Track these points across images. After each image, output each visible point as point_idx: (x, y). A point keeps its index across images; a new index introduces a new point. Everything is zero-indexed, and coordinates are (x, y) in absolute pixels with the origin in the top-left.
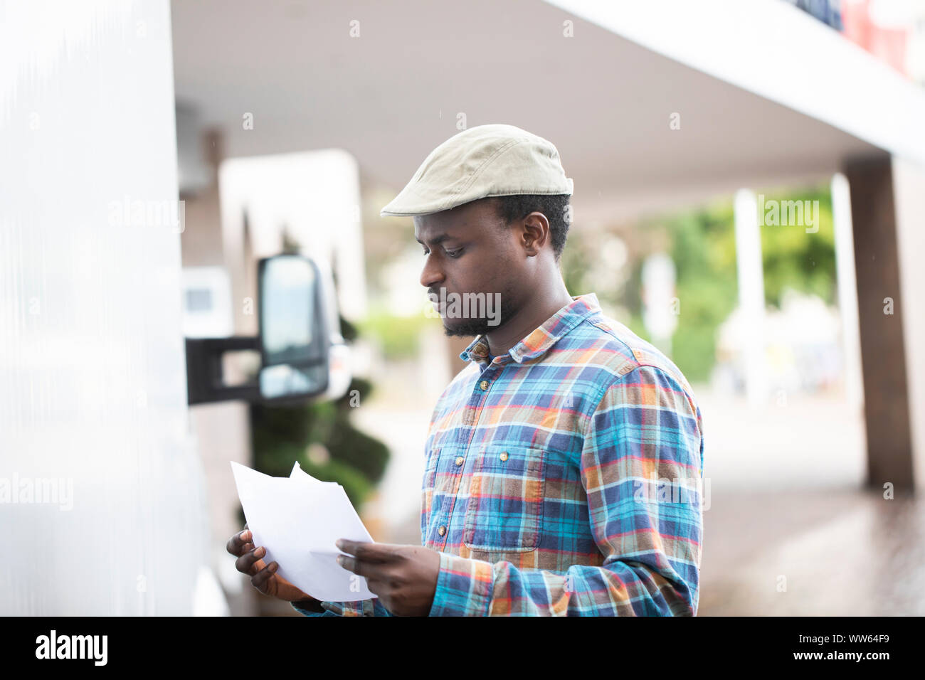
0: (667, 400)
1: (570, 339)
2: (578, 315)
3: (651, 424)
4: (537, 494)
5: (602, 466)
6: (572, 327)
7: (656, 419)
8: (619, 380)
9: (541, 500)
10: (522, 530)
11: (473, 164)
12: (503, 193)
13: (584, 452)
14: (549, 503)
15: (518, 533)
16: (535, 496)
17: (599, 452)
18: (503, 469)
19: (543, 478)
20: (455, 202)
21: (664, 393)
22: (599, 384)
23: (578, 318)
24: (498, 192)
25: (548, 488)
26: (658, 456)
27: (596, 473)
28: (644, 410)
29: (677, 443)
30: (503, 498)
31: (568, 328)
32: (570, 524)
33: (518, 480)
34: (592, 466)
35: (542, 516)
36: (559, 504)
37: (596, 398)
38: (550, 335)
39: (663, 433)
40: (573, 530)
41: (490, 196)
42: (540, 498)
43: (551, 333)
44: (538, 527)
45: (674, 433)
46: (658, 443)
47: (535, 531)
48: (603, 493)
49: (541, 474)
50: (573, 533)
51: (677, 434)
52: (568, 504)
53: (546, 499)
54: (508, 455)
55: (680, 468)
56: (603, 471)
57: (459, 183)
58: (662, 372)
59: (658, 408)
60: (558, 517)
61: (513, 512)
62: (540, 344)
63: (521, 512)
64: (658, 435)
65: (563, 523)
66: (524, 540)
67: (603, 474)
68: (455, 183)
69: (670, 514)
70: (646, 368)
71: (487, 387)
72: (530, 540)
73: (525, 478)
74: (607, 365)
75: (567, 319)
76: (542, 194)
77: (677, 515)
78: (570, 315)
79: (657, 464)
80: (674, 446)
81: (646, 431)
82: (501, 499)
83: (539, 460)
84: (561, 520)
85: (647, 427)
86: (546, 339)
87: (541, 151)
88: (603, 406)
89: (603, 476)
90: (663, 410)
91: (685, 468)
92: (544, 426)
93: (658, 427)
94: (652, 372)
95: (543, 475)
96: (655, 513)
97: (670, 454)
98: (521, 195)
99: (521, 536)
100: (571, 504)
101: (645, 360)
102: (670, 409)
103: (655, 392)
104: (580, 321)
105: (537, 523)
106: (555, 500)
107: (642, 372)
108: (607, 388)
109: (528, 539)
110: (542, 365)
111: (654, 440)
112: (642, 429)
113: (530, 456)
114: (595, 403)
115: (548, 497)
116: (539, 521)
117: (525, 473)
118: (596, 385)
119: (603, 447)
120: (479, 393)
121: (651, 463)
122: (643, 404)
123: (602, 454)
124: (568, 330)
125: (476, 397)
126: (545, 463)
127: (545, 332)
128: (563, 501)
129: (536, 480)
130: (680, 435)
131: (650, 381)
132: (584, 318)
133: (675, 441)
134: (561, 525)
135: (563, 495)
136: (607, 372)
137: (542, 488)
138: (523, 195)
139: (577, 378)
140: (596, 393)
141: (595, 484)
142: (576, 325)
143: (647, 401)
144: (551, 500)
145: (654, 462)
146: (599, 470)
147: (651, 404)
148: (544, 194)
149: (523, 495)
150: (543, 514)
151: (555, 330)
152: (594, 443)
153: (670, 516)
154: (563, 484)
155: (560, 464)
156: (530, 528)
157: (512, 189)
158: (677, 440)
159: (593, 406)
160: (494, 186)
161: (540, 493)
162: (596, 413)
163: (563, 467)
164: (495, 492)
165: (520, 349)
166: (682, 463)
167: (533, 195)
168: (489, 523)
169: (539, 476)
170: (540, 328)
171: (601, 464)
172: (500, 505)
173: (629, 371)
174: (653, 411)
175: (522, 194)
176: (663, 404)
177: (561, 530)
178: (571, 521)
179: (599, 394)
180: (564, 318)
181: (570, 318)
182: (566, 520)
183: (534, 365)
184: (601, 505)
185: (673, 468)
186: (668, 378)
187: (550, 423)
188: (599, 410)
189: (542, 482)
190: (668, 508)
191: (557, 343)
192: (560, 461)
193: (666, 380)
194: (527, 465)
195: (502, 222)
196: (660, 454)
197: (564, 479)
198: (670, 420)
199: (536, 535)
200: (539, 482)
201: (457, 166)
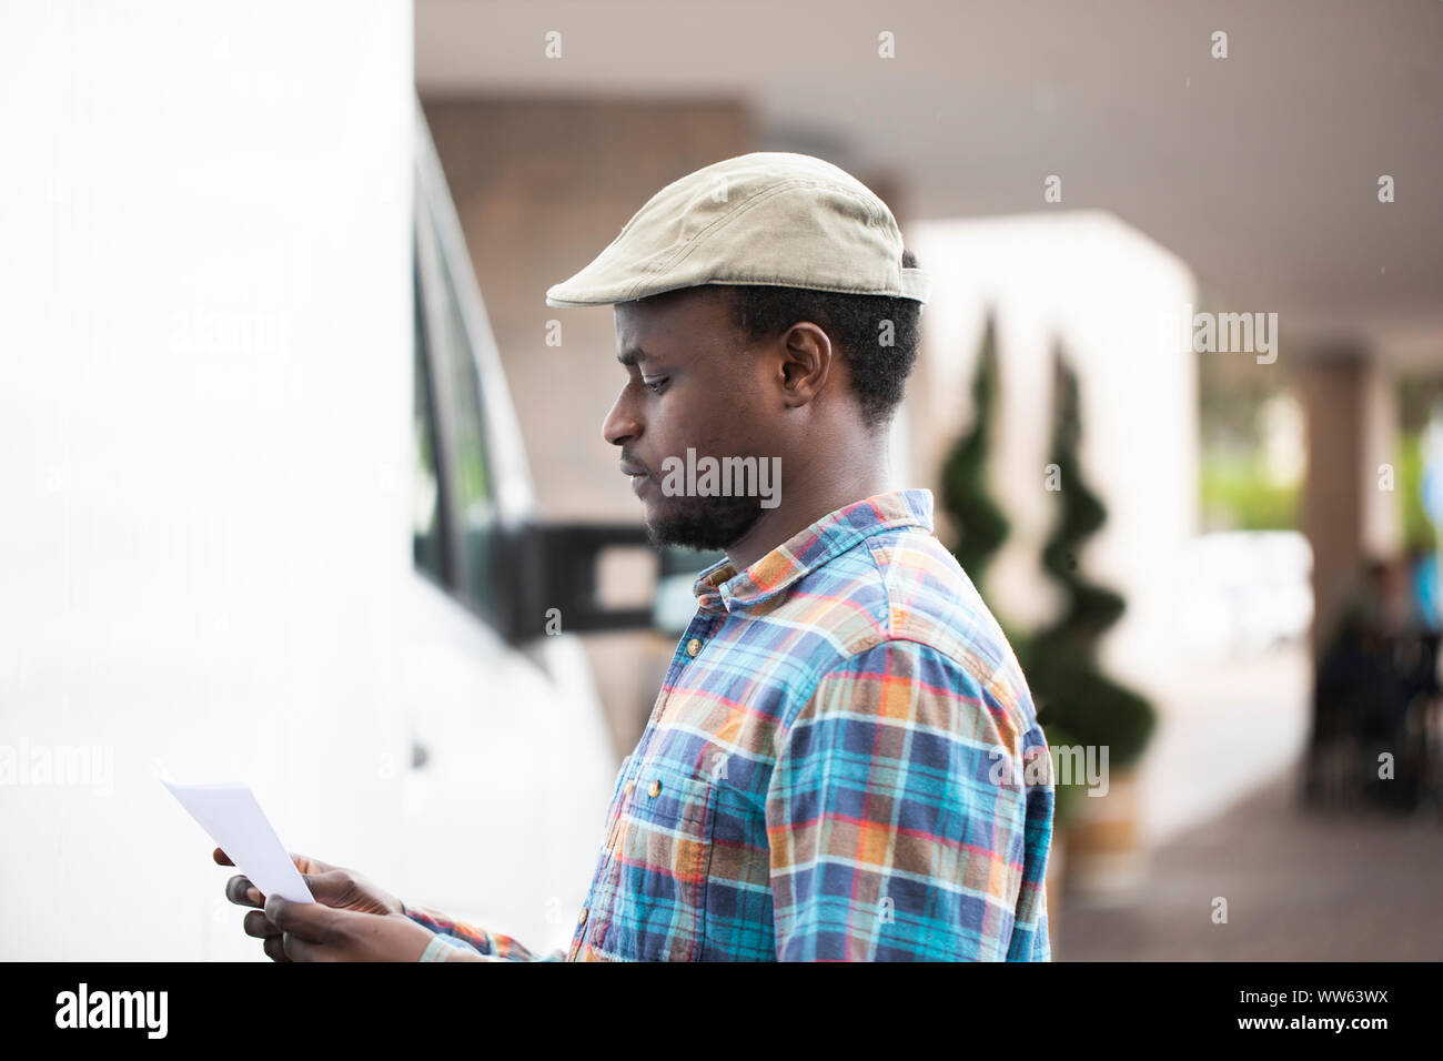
0: (932, 711)
1: (824, 575)
2: (853, 530)
3: (888, 755)
4: (695, 866)
5: (794, 829)
6: (835, 552)
7: (901, 747)
8: (845, 664)
9: (702, 880)
10: (671, 933)
11: (701, 220)
12: (739, 278)
13: (770, 796)
14: (716, 887)
15: (664, 937)
16: (692, 871)
17: (793, 798)
18: (650, 813)
19: (707, 838)
20: (646, 289)
21: (929, 697)
22: (813, 667)
23: (852, 535)
24: (730, 278)
25: (715, 858)
26: (895, 819)
27: (785, 840)
28: (878, 728)
29: (940, 798)
30: (648, 868)
31: (829, 554)
32: (753, 930)
33: (667, 837)
34: (778, 824)
35: (702, 910)
36: (735, 890)
37: (801, 695)
38: (797, 563)
39: (911, 776)
40: (759, 944)
41: (715, 282)
42: (700, 876)
43: (800, 559)
44: (697, 930)
45: (938, 778)
46: (899, 795)
47: (691, 938)
48: (793, 878)
49: (704, 830)
50: (759, 950)
51: (944, 780)
52: (751, 893)
53: (711, 879)
54: (660, 786)
55: (941, 848)
56: (797, 837)
57: (666, 253)
58: (937, 657)
59: (910, 725)
60: (732, 915)
61: (661, 896)
62: (778, 577)
63: (673, 898)
64: (899, 779)
65: (742, 928)
66: (672, 952)
67: (796, 843)
68: (656, 255)
69: (907, 937)
70: (901, 646)
71: (698, 650)
72: (683, 954)
73: (678, 835)
74: (834, 632)
75: (831, 536)
76: (825, 289)
77: (921, 939)
78: (837, 527)
79: (893, 835)
80: (934, 802)
81: (878, 769)
82: (644, 870)
83: (700, 802)
84: (737, 922)
85: (881, 760)
86: (789, 568)
87: (839, 208)
88: (809, 713)
89: (796, 847)
90: (919, 730)
91: (955, 851)
92: (721, 737)
93: (904, 764)
94: (914, 655)
95: (707, 833)
96: (869, 932)
97: (923, 820)
98: (776, 287)
99: (668, 943)
100: (757, 894)
101: (908, 629)
102: (937, 731)
103: (909, 693)
104: (855, 542)
105: (695, 922)
106: (728, 883)
107: (891, 651)
108: (822, 677)
109: (680, 952)
110: (767, 619)
111: (889, 787)
112: (871, 764)
113: (691, 795)
114: (798, 704)
115: (714, 875)
116: (698, 920)
117: (680, 825)
118: (807, 670)
119: (798, 791)
120: (682, 660)
121: (880, 831)
122: (879, 714)
123: (797, 803)
124: (826, 558)
125: (676, 669)
126: (711, 810)
127: (790, 556)
128: (742, 885)
129: (695, 840)
130: (949, 785)
131: (904, 672)
132: (861, 537)
133: (937, 794)
134: (735, 931)
135: (744, 873)
136: (830, 647)
137: (705, 856)
138: (782, 287)
139: (790, 650)
140: (804, 685)
141: (781, 862)
142: (844, 549)
143: (888, 710)
144: (720, 881)
145: (887, 830)
146: (789, 833)
147: (897, 717)
148: (831, 290)
149: (673, 867)
150: (704, 906)
151: (805, 555)
152: (787, 780)
153: (906, 941)
154: (745, 852)
155: (737, 815)
156: (685, 930)
157: (758, 273)
158: (942, 793)
159: (794, 710)
160: (723, 264)
161: (701, 867)
162: (797, 724)
163: (743, 821)
164: (637, 855)
165: (740, 584)
166: (949, 839)
167: (803, 290)
168: (625, 912)
169: (700, 833)
170: (781, 548)
171: (793, 824)
172: (642, 881)
173: (866, 648)
174: (900, 732)
175: (780, 284)
176: (922, 718)
177: (734, 940)
178: (756, 926)
179: (807, 687)
180: (826, 533)
181: (837, 534)
182: (748, 924)
183: (757, 618)
184: (789, 903)
185: (923, 847)
186: (949, 669)
187: (728, 734)
188: (802, 718)
189: (705, 846)
190: (904, 925)
191: (801, 580)
192: (737, 809)
193: (943, 671)
194: (684, 811)
195: (741, 335)
196: (901, 816)
197: (747, 844)
198: (931, 752)
199: (693, 945)
200: (700, 845)
201: (671, 222)
